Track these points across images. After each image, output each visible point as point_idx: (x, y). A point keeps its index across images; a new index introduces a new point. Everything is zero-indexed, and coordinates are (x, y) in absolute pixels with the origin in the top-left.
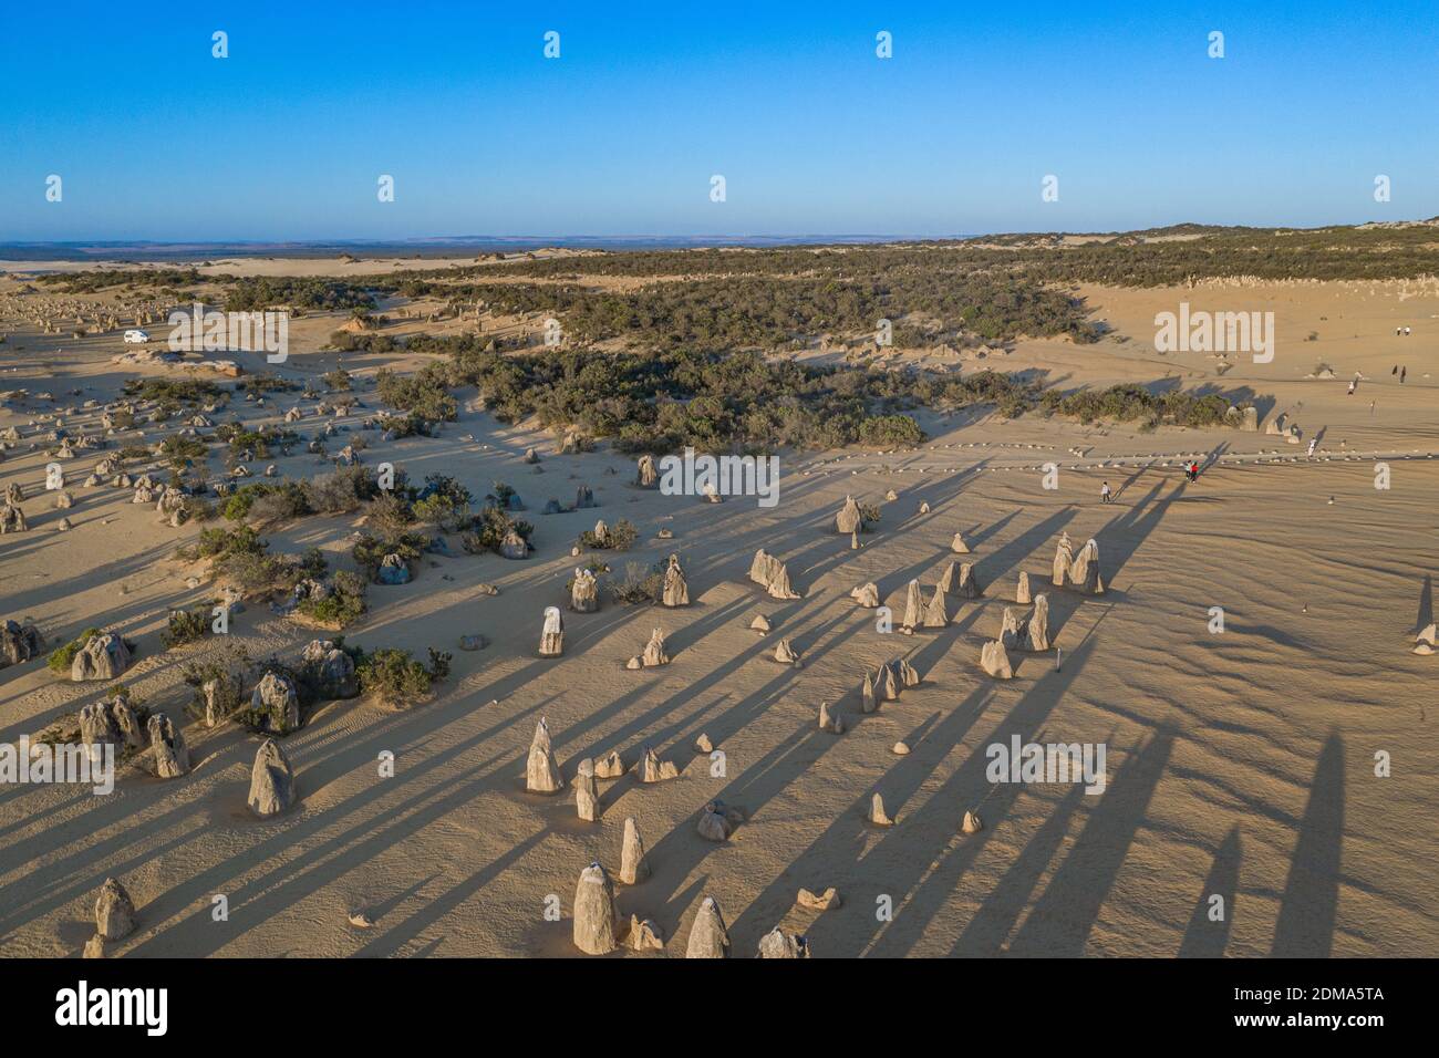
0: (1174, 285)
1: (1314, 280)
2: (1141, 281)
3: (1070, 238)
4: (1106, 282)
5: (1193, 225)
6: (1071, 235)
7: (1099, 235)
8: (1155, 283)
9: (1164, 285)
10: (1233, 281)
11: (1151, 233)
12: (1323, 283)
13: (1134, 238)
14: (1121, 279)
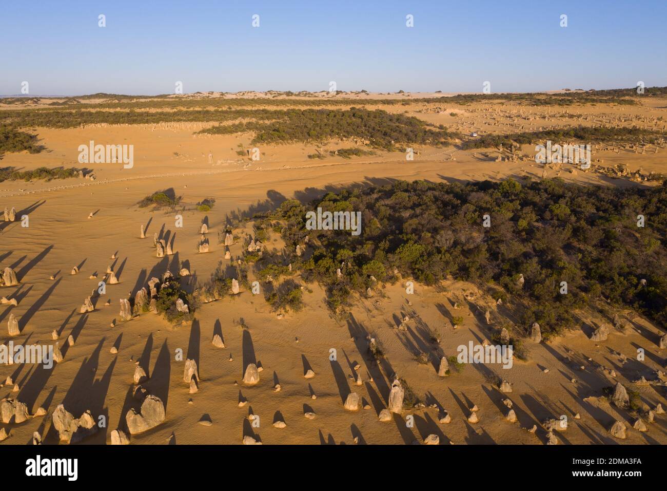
0: (76, 127)
1: (127, 124)
2: (63, 126)
3: (45, 100)
4: (49, 126)
5: (103, 94)
6: (45, 98)
7: (59, 98)
8: (68, 127)
9: (73, 128)
10: (98, 125)
11: (84, 97)
12: (130, 125)
13: (75, 100)
14: (56, 124)
